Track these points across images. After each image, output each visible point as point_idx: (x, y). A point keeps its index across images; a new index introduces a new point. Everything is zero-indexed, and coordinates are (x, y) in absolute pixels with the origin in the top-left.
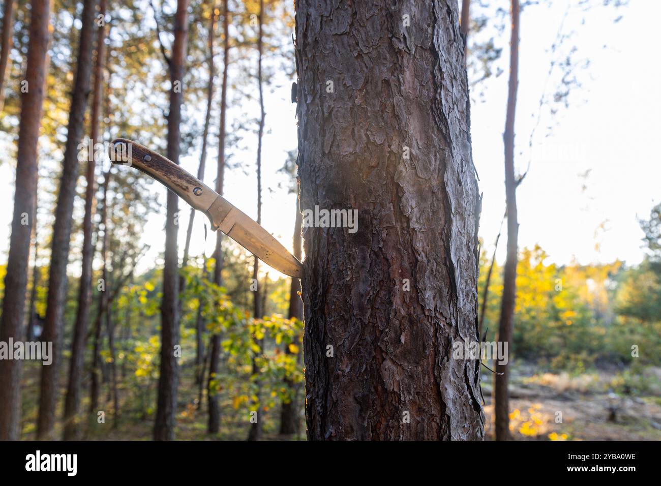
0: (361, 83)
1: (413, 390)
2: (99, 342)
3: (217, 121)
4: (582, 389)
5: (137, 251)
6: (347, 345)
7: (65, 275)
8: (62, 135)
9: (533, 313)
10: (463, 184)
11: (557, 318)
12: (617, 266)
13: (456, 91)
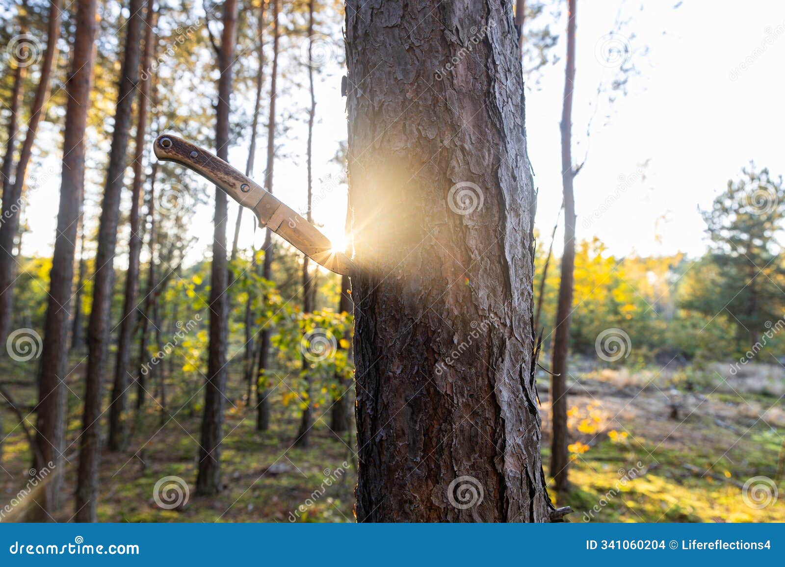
0: (412, 76)
1: (466, 392)
2: (146, 336)
3: (266, 111)
4: (643, 385)
5: (185, 243)
6: (398, 346)
7: (112, 268)
8: (109, 125)
9: (591, 307)
10: (518, 179)
11: (616, 312)
12: (679, 258)
13: (510, 84)
